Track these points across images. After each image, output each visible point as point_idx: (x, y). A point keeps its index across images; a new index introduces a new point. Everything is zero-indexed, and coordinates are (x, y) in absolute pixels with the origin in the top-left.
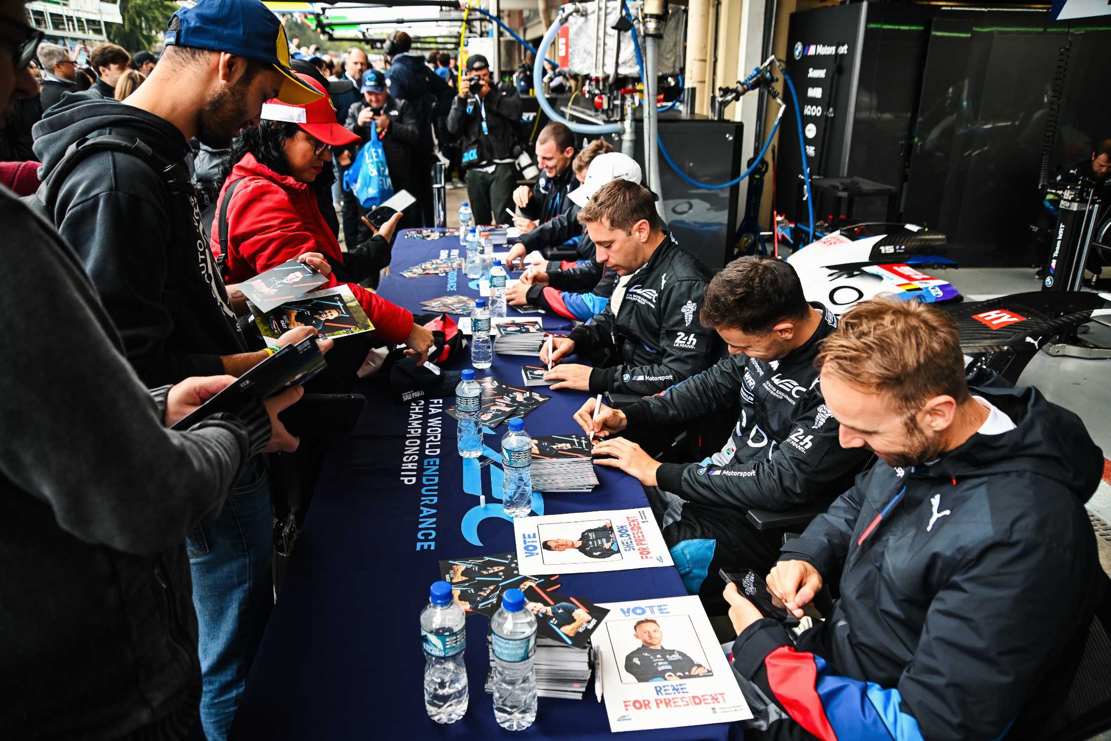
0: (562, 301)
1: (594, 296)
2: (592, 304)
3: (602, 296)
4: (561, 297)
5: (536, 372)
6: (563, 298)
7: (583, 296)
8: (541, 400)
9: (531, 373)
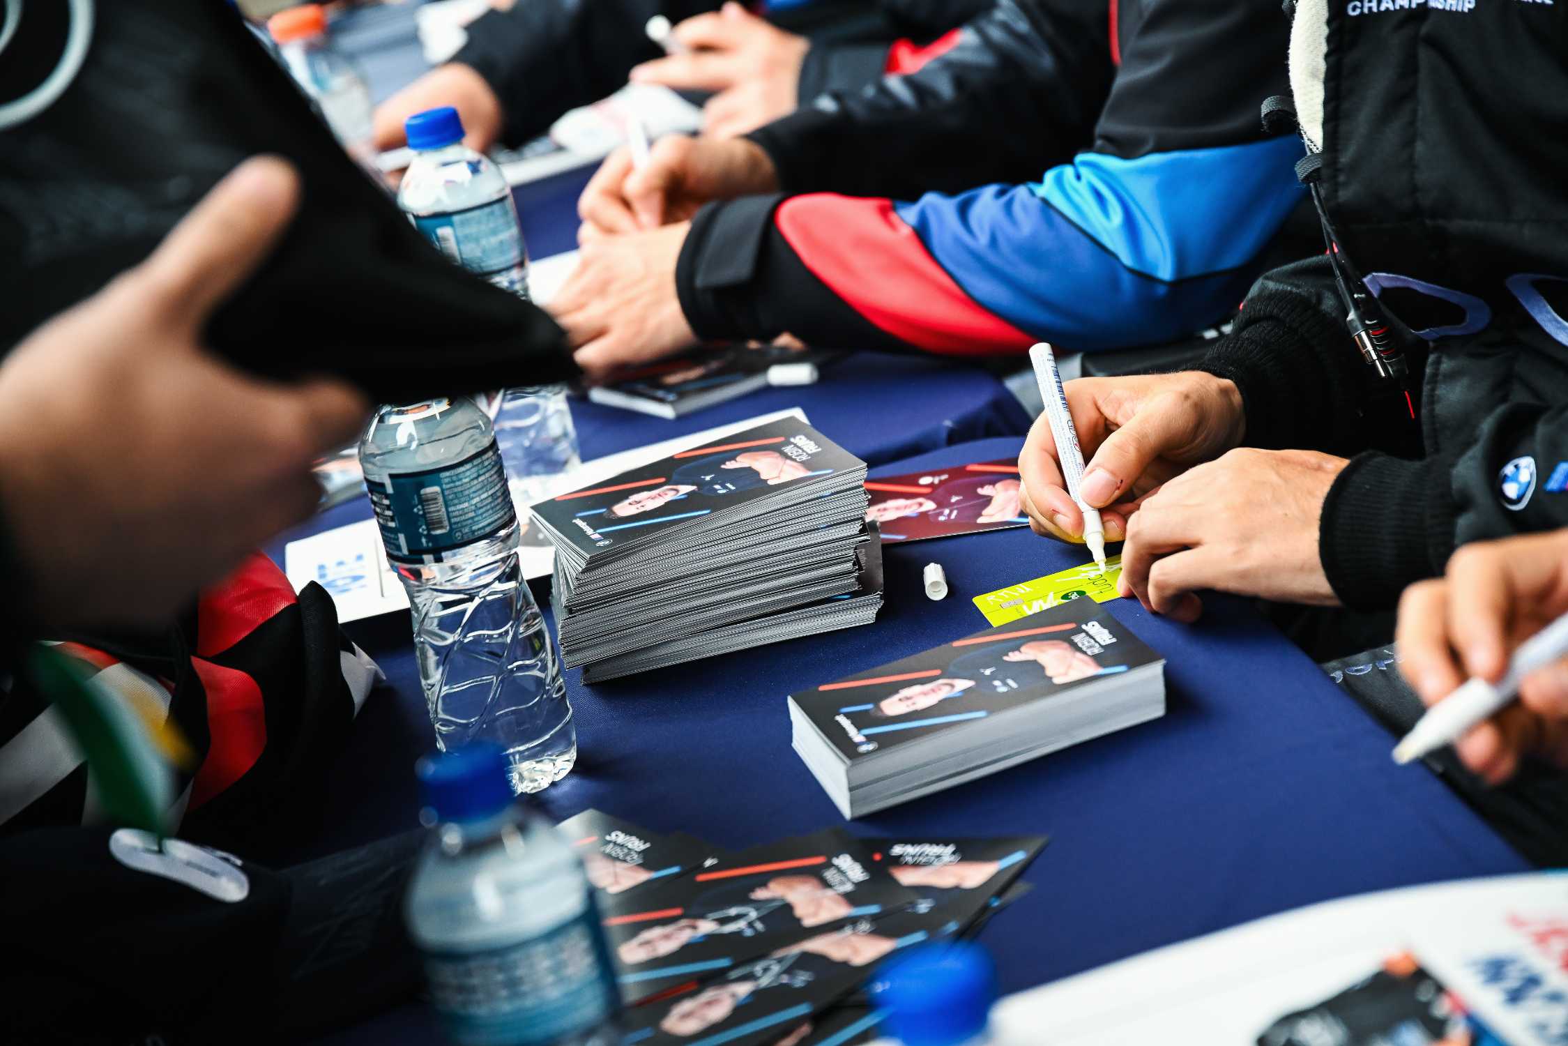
0: (915, 255)
1: (1111, 163)
2: (1117, 217)
3: (1160, 148)
4: (906, 231)
5: (892, 706)
6: (922, 234)
7: (1048, 187)
8: (976, 875)
9: (860, 721)
